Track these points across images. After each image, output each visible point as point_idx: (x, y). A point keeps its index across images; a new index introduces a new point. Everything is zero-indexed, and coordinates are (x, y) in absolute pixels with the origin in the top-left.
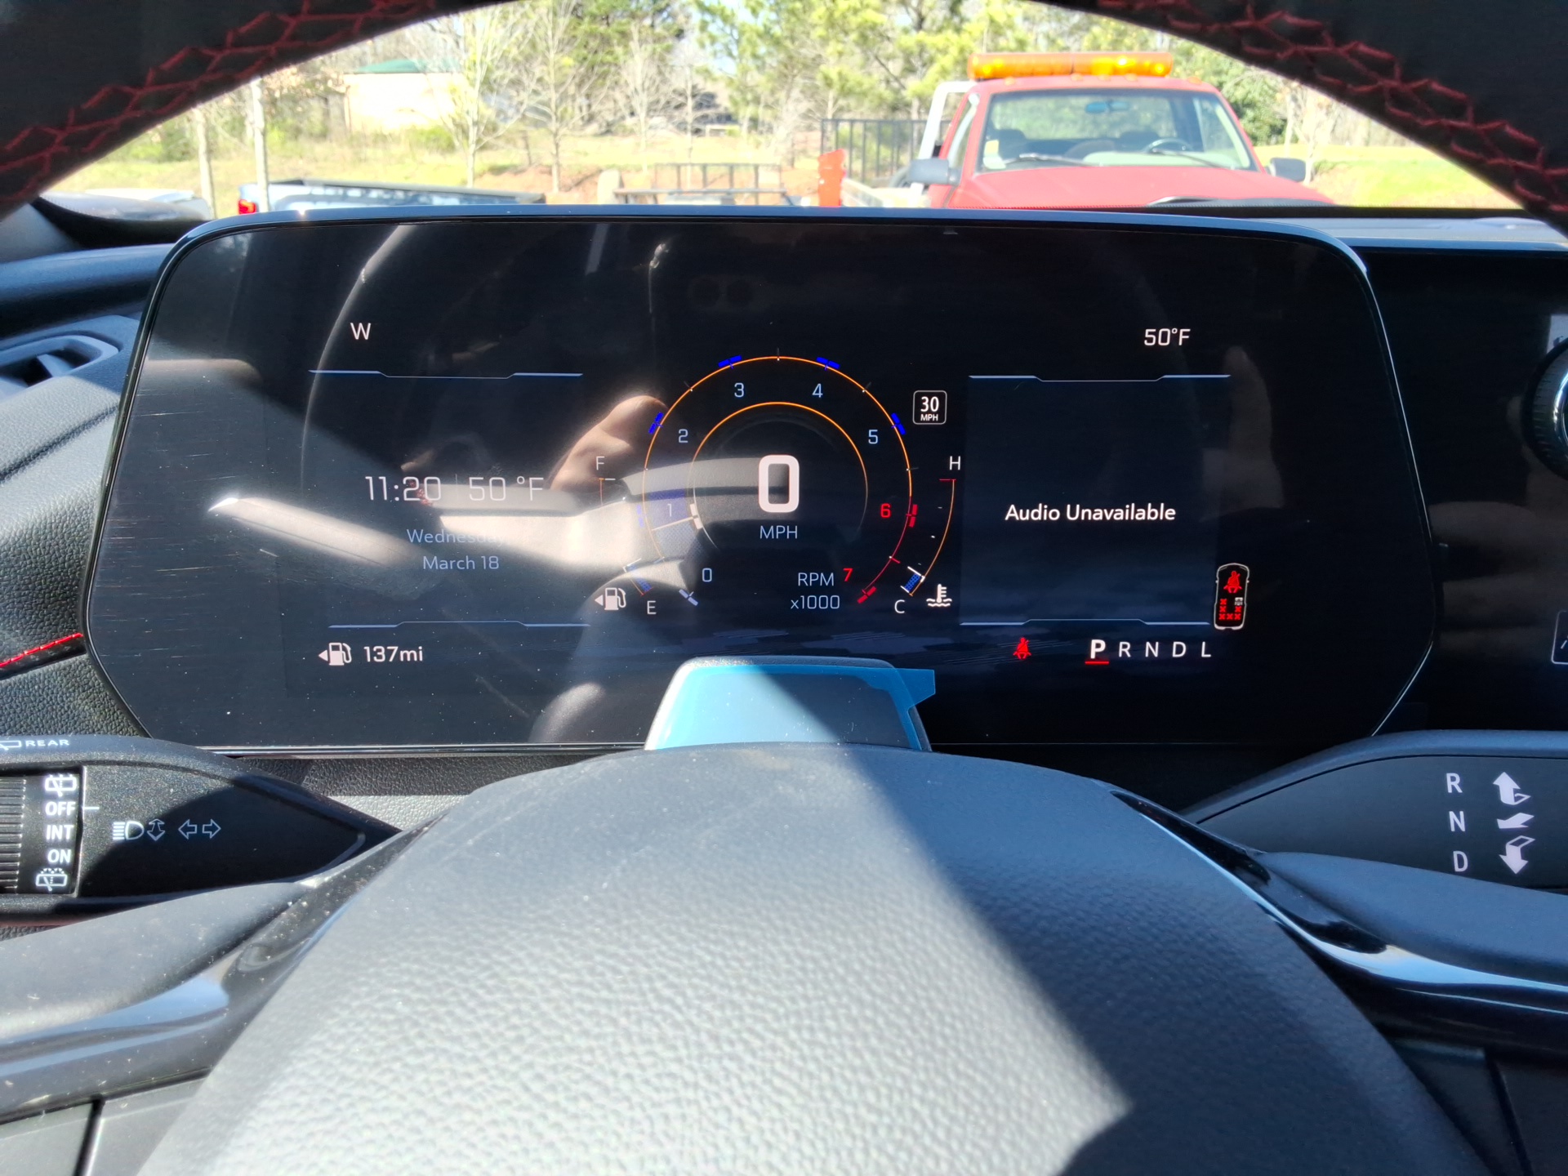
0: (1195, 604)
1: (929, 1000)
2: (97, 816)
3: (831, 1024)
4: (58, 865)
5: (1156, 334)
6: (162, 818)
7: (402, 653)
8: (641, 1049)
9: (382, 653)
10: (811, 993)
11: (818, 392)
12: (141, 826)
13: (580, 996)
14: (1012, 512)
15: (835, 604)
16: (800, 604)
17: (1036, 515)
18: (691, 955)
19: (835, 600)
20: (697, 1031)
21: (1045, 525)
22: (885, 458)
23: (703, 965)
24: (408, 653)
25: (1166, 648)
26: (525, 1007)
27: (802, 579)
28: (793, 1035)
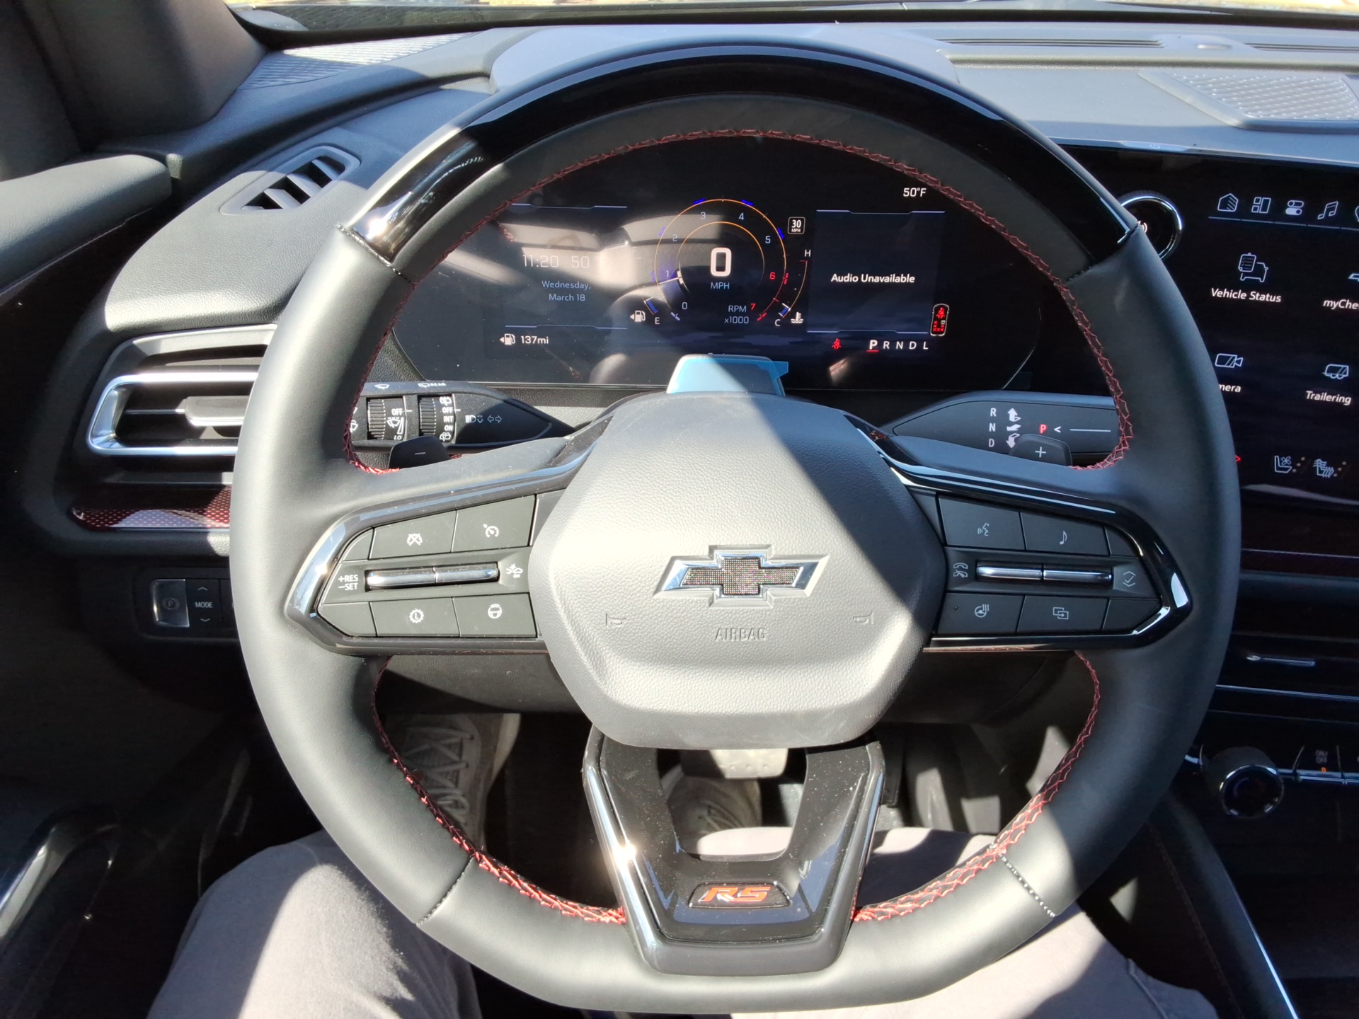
0: (923, 324)
1: (772, 471)
2: (459, 413)
3: (745, 476)
4: (448, 431)
5: (909, 191)
6: (481, 414)
7: (539, 340)
8: (692, 481)
9: (529, 339)
10: (739, 468)
11: (742, 217)
12: (475, 417)
13: (675, 468)
14: (835, 278)
15: (746, 321)
16: (729, 321)
17: (846, 279)
18: (705, 458)
19: (746, 319)
20: (707, 477)
21: (851, 284)
22: (773, 250)
23: (708, 461)
24: (542, 340)
25: (906, 345)
26: (659, 470)
27: (730, 308)
28: (734, 479)
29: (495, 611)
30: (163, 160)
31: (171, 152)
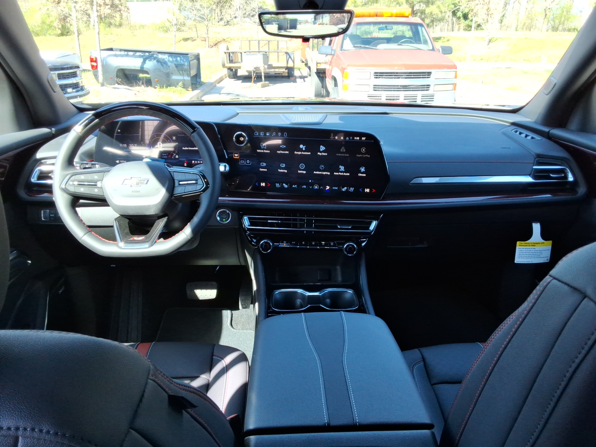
14: (183, 148)
21: (187, 150)
29: (96, 190)
30: (51, 129)
31: (53, 128)
